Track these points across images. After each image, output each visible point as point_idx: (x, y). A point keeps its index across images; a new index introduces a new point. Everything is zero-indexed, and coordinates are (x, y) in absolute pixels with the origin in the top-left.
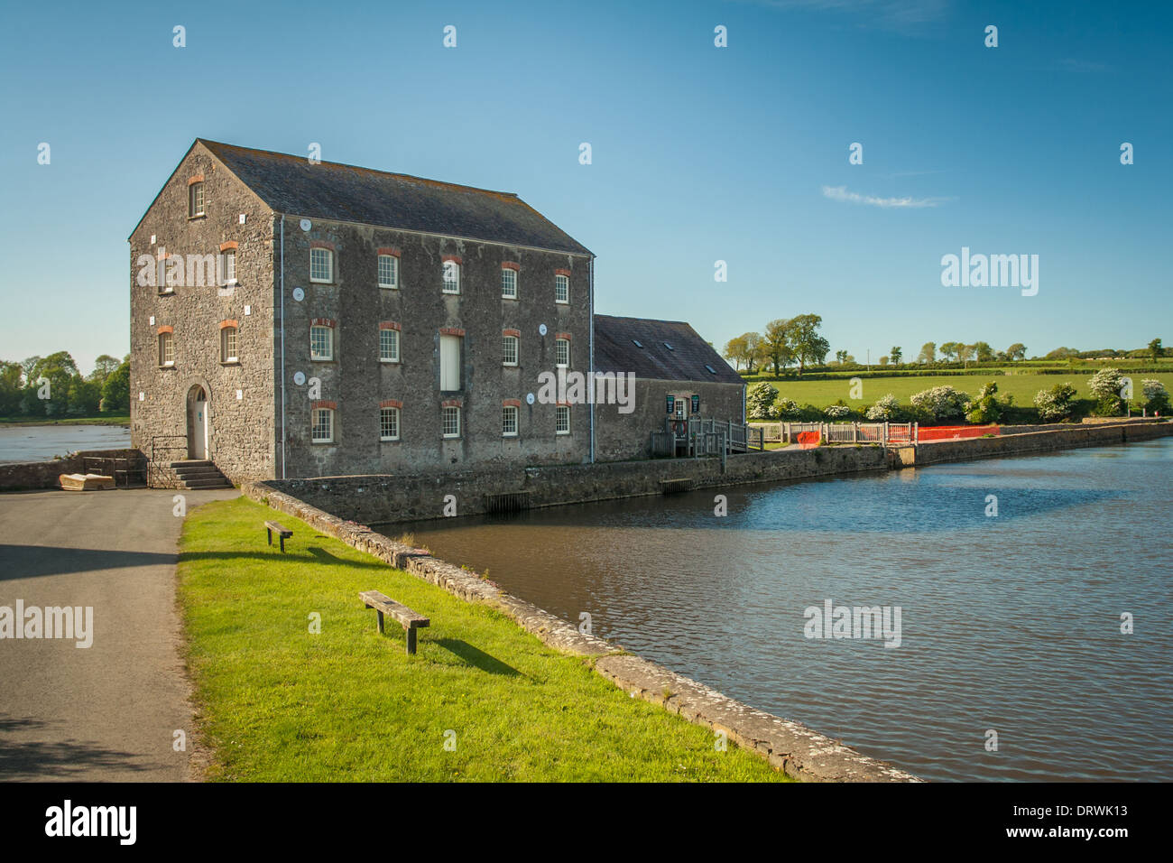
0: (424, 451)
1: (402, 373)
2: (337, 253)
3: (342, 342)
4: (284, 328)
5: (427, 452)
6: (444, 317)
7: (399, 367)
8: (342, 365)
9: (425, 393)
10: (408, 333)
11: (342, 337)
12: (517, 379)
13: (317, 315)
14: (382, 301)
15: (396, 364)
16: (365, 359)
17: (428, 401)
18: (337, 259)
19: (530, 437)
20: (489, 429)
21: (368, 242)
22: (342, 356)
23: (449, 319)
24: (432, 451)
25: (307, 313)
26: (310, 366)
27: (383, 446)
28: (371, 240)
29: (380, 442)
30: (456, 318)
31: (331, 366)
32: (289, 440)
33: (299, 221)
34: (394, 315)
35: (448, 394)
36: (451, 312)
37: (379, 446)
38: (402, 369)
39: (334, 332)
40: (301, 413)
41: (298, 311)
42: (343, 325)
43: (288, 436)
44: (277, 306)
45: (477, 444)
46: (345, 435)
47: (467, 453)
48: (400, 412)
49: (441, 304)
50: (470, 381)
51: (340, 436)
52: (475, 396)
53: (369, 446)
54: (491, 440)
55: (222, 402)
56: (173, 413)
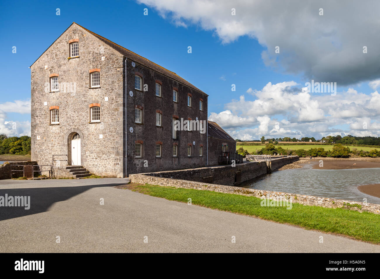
0: (168, 161)
1: (162, 131)
2: (143, 79)
3: (145, 116)
4: (127, 108)
5: (169, 162)
6: (174, 110)
7: (162, 128)
8: (145, 126)
9: (169, 139)
10: (164, 115)
11: (145, 114)
12: (191, 136)
13: (137, 104)
14: (157, 101)
15: (160, 127)
16: (152, 124)
17: (169, 142)
18: (143, 81)
19: (194, 157)
20: (184, 154)
21: (153, 77)
22: (145, 122)
23: (175, 111)
24: (170, 161)
25: (134, 103)
26: (135, 125)
27: (157, 160)
28: (153, 76)
29: (156, 157)
30: (177, 112)
31: (141, 126)
32: (128, 156)
33: (131, 62)
34: (160, 108)
35: (174, 140)
36: (175, 109)
37: (156, 159)
38: (162, 129)
39: (142, 111)
40: (132, 145)
41: (131, 101)
42: (145, 110)
43: (127, 155)
44: (124, 98)
45: (182, 159)
46: (145, 155)
47: (179, 162)
48: (161, 147)
49: (173, 106)
50: (180, 136)
51: (144, 155)
52: (181, 141)
53: (152, 159)
54: (185, 158)
55: (90, 140)
56: (59, 145)
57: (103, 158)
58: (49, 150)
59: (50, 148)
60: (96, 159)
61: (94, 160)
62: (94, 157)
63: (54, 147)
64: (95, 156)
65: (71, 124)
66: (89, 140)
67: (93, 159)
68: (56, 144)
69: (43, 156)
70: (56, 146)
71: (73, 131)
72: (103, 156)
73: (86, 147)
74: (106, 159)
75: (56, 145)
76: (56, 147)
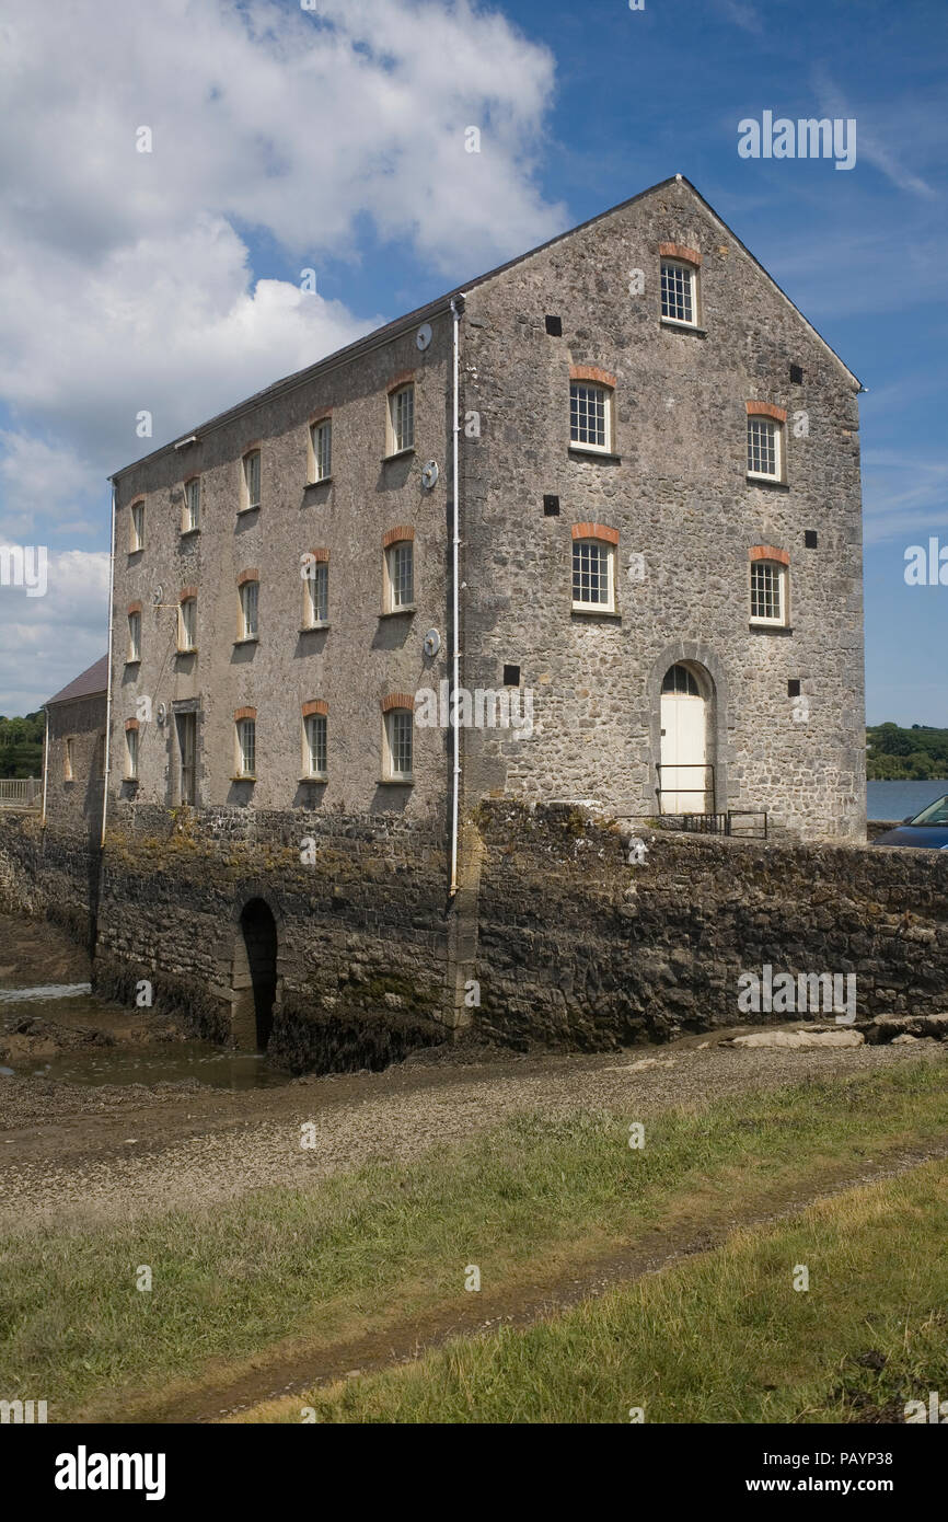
55: (753, 700)
56: (617, 715)
57: (801, 776)
58: (566, 739)
59: (575, 730)
60: (775, 780)
61: (769, 785)
62: (766, 774)
63: (592, 725)
64: (769, 770)
65: (674, 622)
66: (749, 697)
67: (763, 781)
68: (606, 711)
69: (535, 772)
70: (604, 724)
71: (684, 657)
72: (801, 770)
73: (735, 731)
74: (812, 784)
75: (603, 718)
76: (604, 727)
